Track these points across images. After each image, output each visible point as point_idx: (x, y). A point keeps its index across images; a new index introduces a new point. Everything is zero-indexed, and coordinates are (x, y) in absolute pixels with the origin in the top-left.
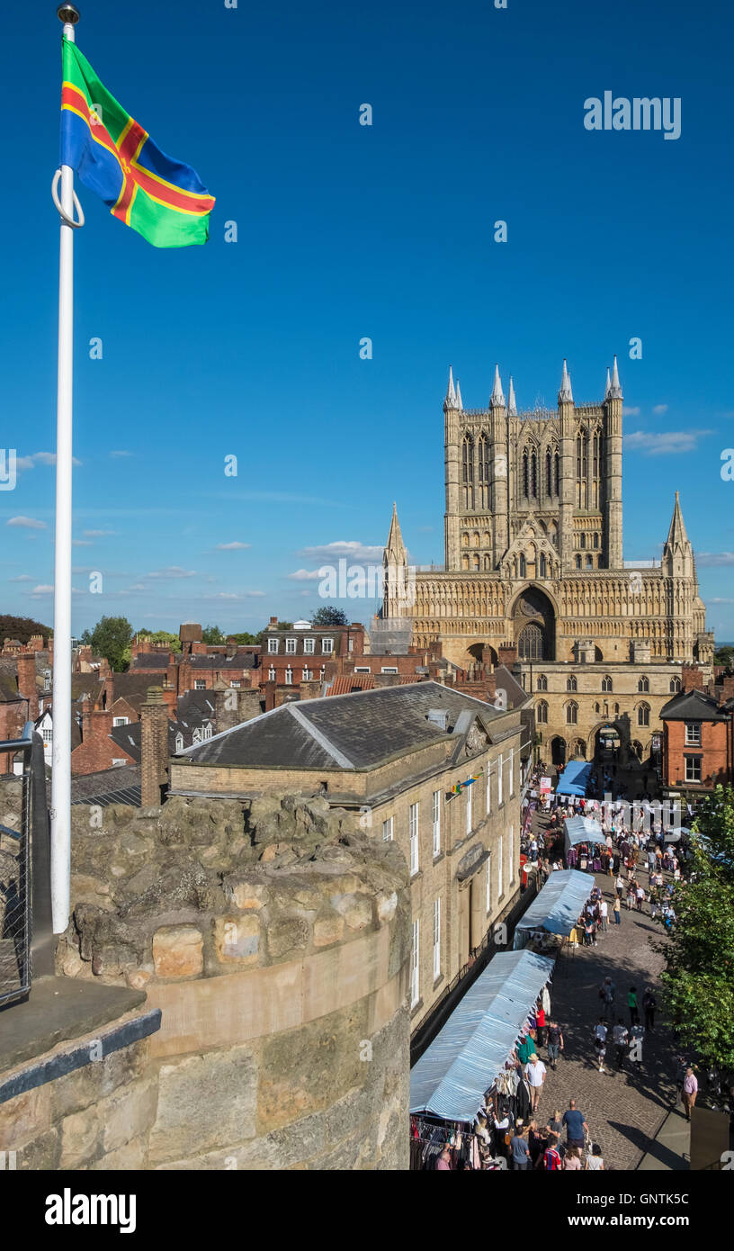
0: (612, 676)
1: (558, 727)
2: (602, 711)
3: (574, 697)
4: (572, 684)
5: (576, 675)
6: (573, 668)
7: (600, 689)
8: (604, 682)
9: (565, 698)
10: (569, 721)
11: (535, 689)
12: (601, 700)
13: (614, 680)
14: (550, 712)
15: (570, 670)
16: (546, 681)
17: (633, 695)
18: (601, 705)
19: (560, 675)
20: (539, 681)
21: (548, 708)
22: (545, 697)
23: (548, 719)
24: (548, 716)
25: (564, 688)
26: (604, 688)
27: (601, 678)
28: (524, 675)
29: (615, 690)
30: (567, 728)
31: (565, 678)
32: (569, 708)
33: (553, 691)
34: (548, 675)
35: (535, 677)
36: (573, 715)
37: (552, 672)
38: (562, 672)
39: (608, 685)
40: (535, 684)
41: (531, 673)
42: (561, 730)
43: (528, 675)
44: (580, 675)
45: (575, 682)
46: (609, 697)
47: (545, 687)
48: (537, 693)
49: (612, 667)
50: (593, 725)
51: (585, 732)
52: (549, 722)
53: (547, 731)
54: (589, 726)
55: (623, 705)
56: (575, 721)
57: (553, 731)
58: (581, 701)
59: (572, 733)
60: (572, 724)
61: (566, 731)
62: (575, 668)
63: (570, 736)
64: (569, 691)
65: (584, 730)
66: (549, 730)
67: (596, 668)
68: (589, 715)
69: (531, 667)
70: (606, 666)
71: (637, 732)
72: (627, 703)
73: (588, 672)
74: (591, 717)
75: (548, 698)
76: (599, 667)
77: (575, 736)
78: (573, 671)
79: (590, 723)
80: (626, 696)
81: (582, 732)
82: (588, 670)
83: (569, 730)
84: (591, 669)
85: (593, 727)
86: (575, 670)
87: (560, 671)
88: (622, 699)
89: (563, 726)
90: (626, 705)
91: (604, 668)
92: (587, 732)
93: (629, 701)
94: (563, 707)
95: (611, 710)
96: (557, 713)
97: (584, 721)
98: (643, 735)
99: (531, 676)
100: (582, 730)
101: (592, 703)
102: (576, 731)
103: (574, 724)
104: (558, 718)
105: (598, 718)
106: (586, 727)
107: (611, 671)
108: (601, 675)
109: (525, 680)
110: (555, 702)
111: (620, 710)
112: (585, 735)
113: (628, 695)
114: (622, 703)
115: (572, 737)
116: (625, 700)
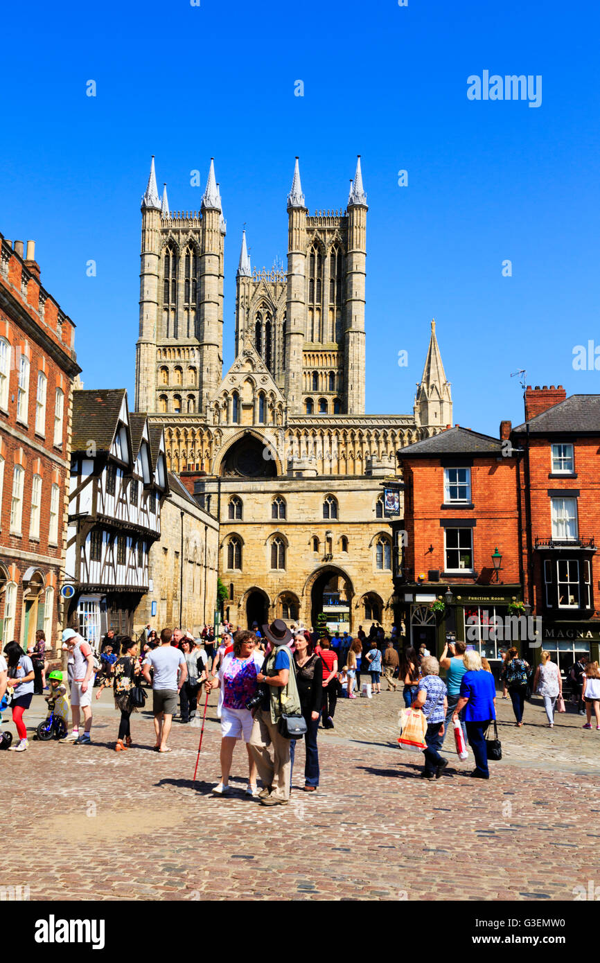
0: (337, 495)
1: (259, 573)
2: (323, 549)
3: (282, 529)
4: (280, 507)
5: (285, 495)
6: (282, 485)
7: (320, 517)
8: (326, 505)
9: (270, 530)
10: (274, 566)
11: (225, 517)
12: (321, 532)
13: (340, 501)
14: (247, 552)
15: (278, 488)
16: (240, 505)
17: (368, 523)
18: (322, 539)
19: (262, 495)
20: (231, 506)
21: (244, 547)
22: (239, 529)
23: (244, 563)
24: (244, 558)
25: (266, 514)
26: (326, 515)
27: (320, 499)
28: (209, 497)
29: (342, 517)
30: (271, 576)
31: (269, 499)
32: (274, 546)
33: (249, 521)
34: (243, 497)
35: (225, 500)
36: (279, 559)
37: (250, 492)
38: (264, 492)
39: (332, 507)
40: (225, 509)
41: (219, 493)
42: (262, 579)
43: (214, 497)
44: (291, 494)
45: (284, 506)
46: (334, 528)
47: (240, 515)
49: (338, 482)
50: (310, 571)
51: (298, 582)
52: (244, 567)
53: (241, 581)
54: (305, 573)
55: (354, 539)
56: (283, 566)
57: (250, 582)
58: (292, 535)
59: (278, 584)
60: (279, 570)
61: (270, 581)
62: (285, 484)
63: (275, 589)
64: (275, 520)
65: (297, 579)
66: (244, 581)
67: (315, 484)
68: (303, 556)
69: (219, 485)
70: (330, 481)
71: (374, 579)
72: (359, 536)
73: (302, 491)
74: (307, 560)
75: (244, 531)
76: (319, 484)
77: (282, 588)
78: (281, 489)
79: (306, 568)
80: (358, 525)
81: (294, 581)
82: (303, 487)
83: (274, 580)
84: (307, 487)
85: (310, 574)
86: (284, 489)
87: (262, 490)
88: (353, 529)
89: (265, 573)
90: (358, 539)
91: (327, 484)
92: (302, 582)
93: (362, 532)
94: (266, 544)
95: (337, 547)
96: (256, 554)
97: (296, 565)
98: (384, 583)
99: (219, 499)
100: (293, 579)
101: (308, 537)
102: (284, 581)
103: (282, 570)
104: (258, 561)
105: (317, 559)
106: (299, 574)
107: (337, 488)
108: (322, 495)
109: (211, 504)
110: (254, 537)
111: (349, 547)
112: (298, 587)
113: (360, 523)
114: (353, 536)
115: (278, 589)
116: (357, 532)
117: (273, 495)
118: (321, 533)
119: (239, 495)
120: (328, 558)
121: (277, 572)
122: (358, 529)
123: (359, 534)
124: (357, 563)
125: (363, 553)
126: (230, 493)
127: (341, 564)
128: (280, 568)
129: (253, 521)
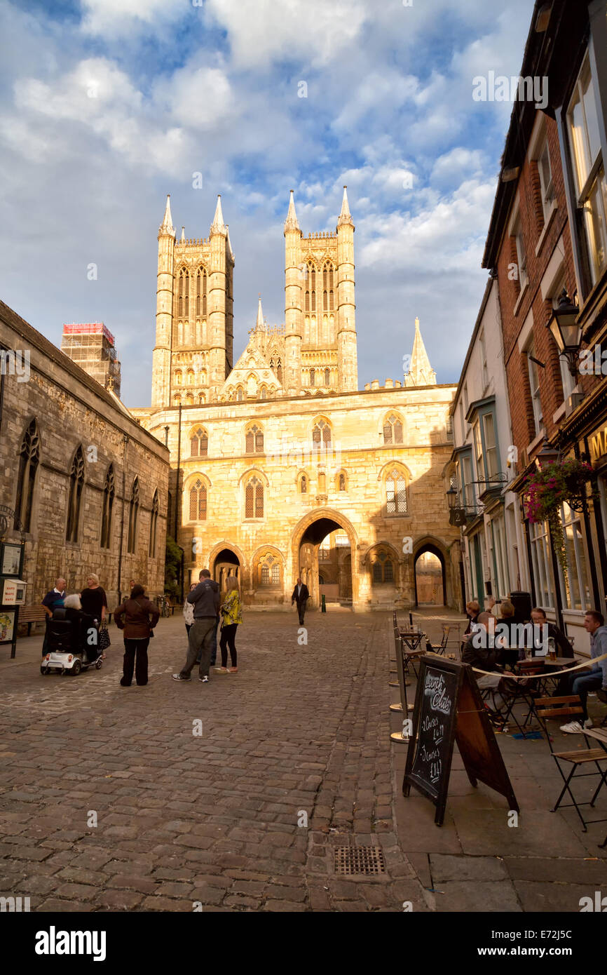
0: (332, 416)
1: (228, 525)
2: (313, 489)
3: (259, 465)
4: (255, 438)
5: (264, 422)
6: (258, 409)
8: (316, 431)
9: (241, 466)
10: (249, 513)
12: (312, 466)
13: (335, 424)
14: (212, 498)
15: (253, 413)
16: (205, 439)
17: (374, 450)
18: (312, 475)
19: (232, 423)
20: (194, 439)
21: (209, 491)
22: (204, 468)
23: (209, 512)
24: (209, 505)
25: (238, 446)
26: (316, 443)
27: (309, 422)
28: (167, 429)
30: (245, 527)
31: (240, 428)
32: (249, 490)
33: (216, 456)
34: (209, 427)
35: (187, 432)
36: (255, 502)
37: (217, 420)
38: (236, 419)
39: (324, 432)
40: (186, 444)
41: (179, 424)
42: (233, 532)
43: (173, 429)
44: (271, 420)
45: (260, 436)
47: (204, 449)
48: (190, 461)
49: (331, 400)
50: (297, 518)
51: (282, 534)
52: (210, 517)
53: (206, 535)
54: (290, 521)
55: (356, 473)
56: (260, 513)
57: (218, 537)
58: (273, 472)
59: (254, 538)
60: (254, 518)
61: (244, 533)
62: (263, 407)
63: (251, 545)
64: (250, 454)
65: (279, 531)
66: (210, 535)
67: (302, 405)
68: (288, 499)
69: (180, 414)
70: (321, 400)
71: (385, 526)
72: (362, 470)
73: (285, 415)
74: (292, 504)
75: (210, 471)
76: (306, 404)
77: (261, 543)
78: (257, 414)
79: (291, 515)
80: (361, 453)
81: (276, 533)
82: (286, 409)
83: (249, 532)
84: (292, 409)
85: (297, 522)
86: (262, 413)
87: (233, 416)
88: (352, 460)
89: (238, 524)
90: (360, 473)
91: (317, 404)
92: (286, 533)
93: (364, 464)
94: (238, 484)
95: (332, 485)
96: (226, 500)
97: (279, 512)
98: (398, 532)
99: (180, 431)
100: (274, 530)
101: (293, 474)
102: (262, 534)
103: (259, 519)
104: (228, 508)
105: (306, 502)
106: (282, 523)
107: (329, 408)
108: (310, 418)
109: (169, 439)
110: (222, 477)
111: (350, 485)
112: (282, 541)
113: (363, 450)
114: (354, 470)
115: (255, 545)
116: (359, 464)
117: (246, 422)
118: (311, 468)
119: (205, 425)
120: (321, 498)
121: (253, 522)
122: (361, 460)
123: (362, 466)
124: (362, 506)
125: (368, 492)
126: (193, 422)
127: (338, 507)
128: (256, 517)
129: (222, 456)
